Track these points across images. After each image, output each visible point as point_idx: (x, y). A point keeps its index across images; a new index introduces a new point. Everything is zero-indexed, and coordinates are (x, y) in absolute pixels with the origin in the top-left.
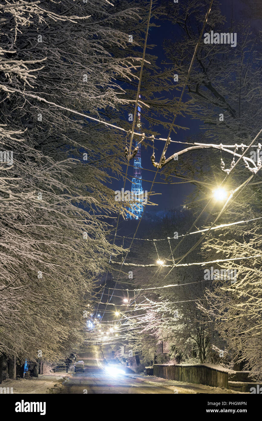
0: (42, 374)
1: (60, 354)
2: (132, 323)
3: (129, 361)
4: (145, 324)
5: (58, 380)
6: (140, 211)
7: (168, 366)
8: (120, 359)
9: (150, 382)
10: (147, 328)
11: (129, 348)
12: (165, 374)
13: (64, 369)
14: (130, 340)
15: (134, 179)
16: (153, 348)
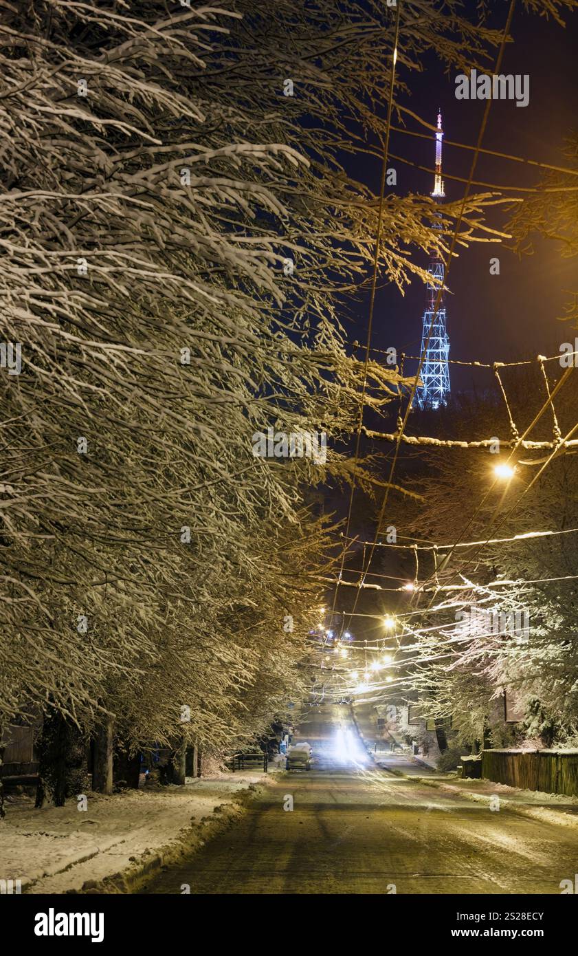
0: (199, 775)
1: (235, 724)
2: (426, 646)
3: (420, 742)
4: (461, 647)
5: (235, 791)
6: (442, 391)
7: (520, 754)
8: (398, 739)
9: (476, 796)
10: (465, 658)
11: (421, 709)
12: (514, 773)
13: (260, 764)
14: (422, 690)
15: (428, 315)
16: (481, 708)
